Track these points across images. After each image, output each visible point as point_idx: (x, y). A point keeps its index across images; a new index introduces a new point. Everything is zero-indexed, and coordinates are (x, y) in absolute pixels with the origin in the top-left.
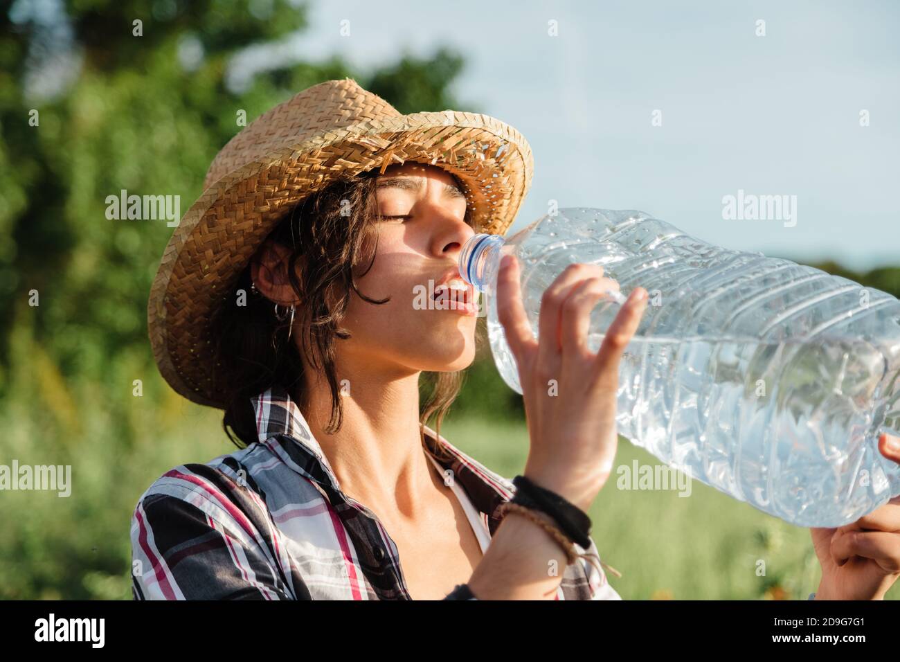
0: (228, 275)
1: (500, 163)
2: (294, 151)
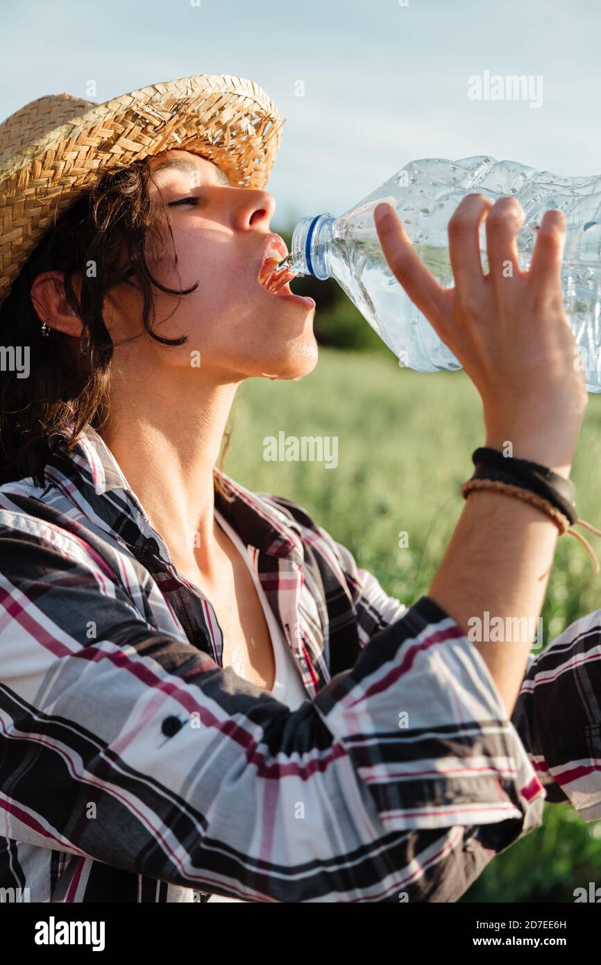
1: (265, 143)
2: (75, 126)
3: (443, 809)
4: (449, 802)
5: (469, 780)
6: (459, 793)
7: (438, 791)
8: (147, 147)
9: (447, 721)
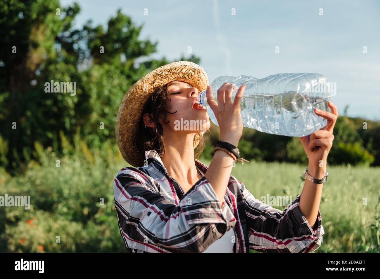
0: (135, 123)
1: (199, 76)
2: (143, 79)
3: (201, 219)
4: (202, 218)
5: (208, 214)
6: (205, 216)
7: (200, 216)
8: (165, 82)
9: (203, 201)
